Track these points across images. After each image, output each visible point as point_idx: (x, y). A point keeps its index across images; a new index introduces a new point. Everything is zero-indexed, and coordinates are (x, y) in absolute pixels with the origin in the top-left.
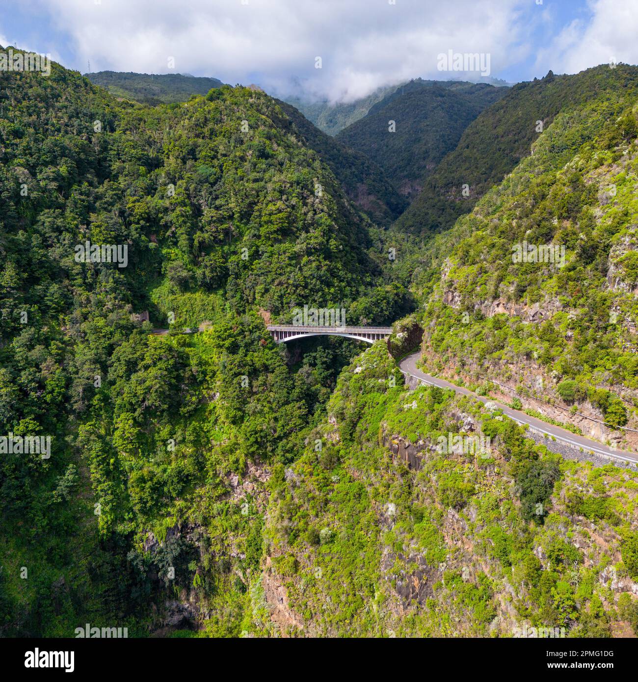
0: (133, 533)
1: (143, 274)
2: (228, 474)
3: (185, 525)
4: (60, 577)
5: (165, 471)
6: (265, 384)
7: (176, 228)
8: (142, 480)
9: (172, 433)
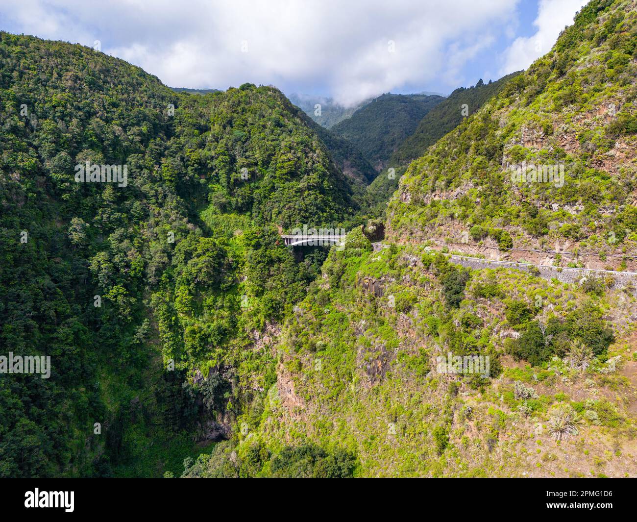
0: (186, 370)
1: (195, 200)
2: (253, 330)
3: (222, 366)
4: (137, 397)
5: (209, 327)
6: (278, 269)
7: (219, 170)
8: (193, 332)
9: (215, 301)
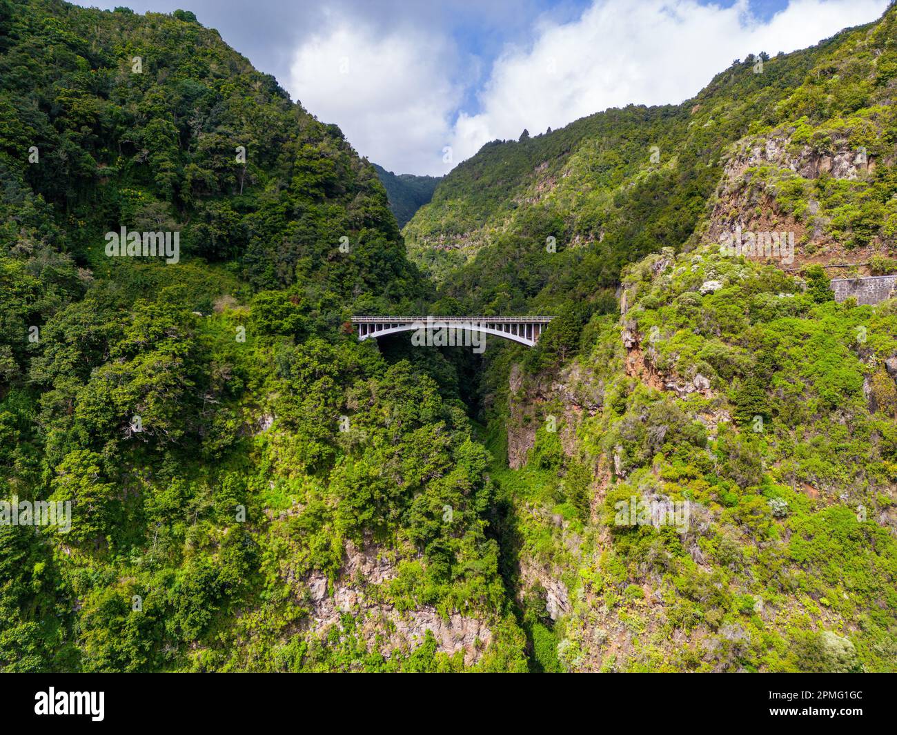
1: (81, 223)
7: (151, 152)
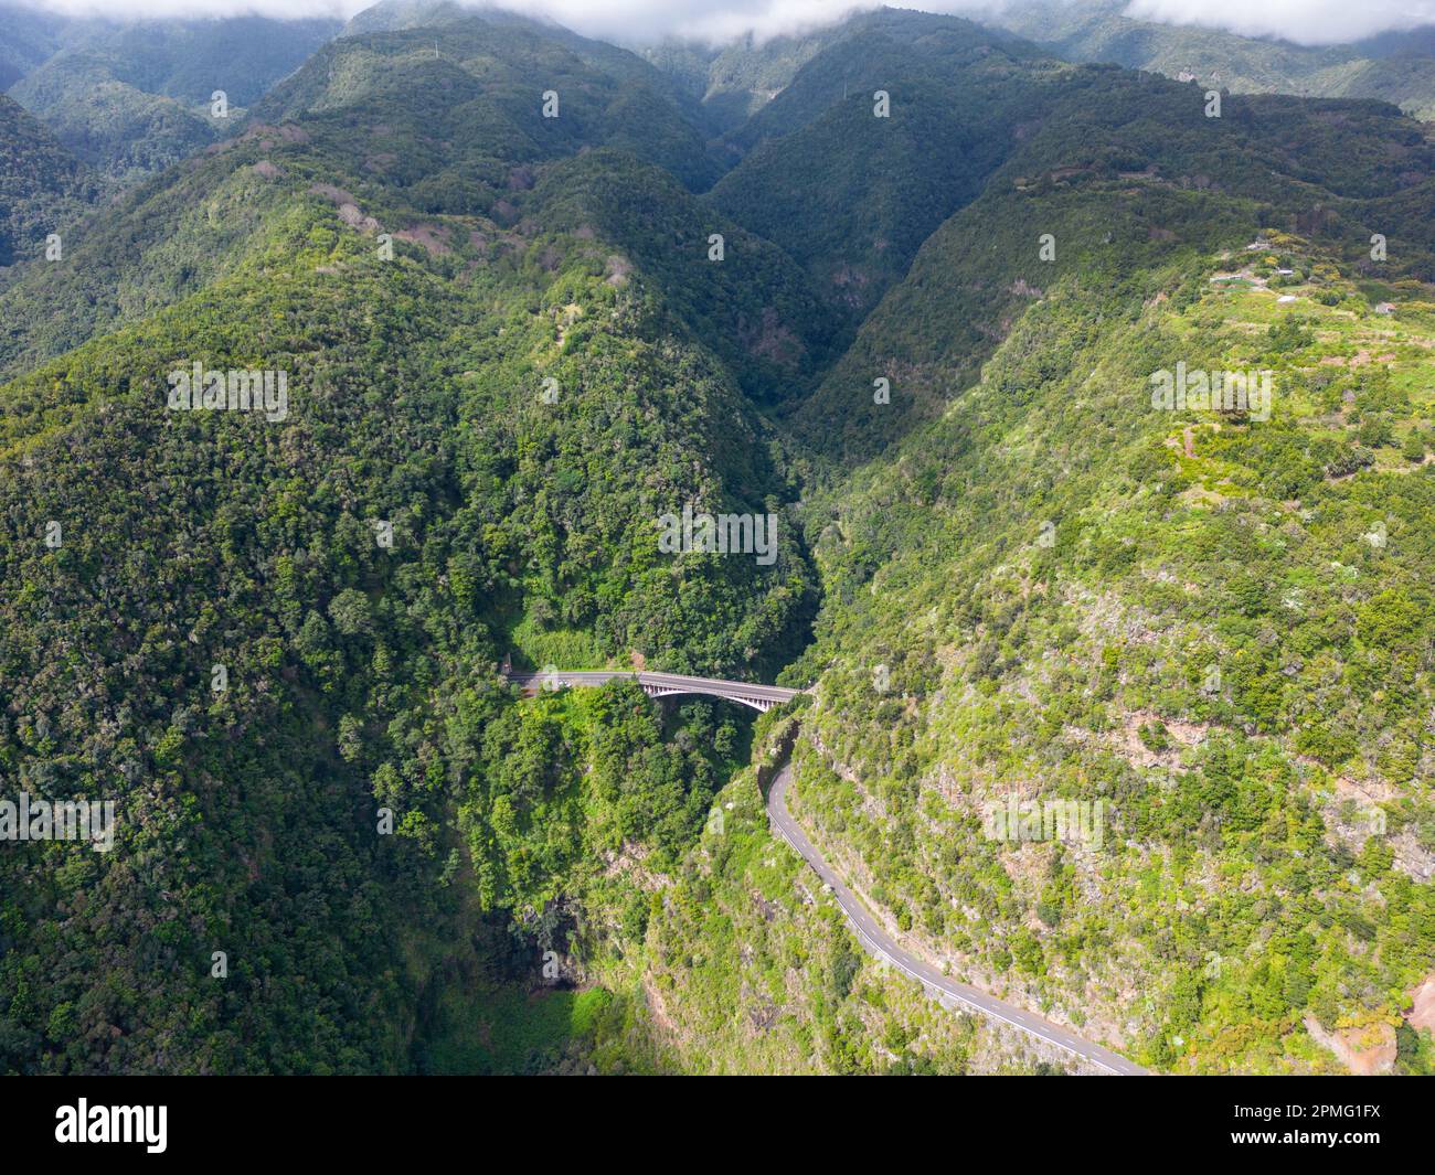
0: (513, 906)
1: (502, 609)
2: (604, 851)
3: (562, 898)
4: (449, 952)
5: (542, 849)
6: (640, 761)
7: (539, 558)
8: (521, 860)
9: (547, 813)
